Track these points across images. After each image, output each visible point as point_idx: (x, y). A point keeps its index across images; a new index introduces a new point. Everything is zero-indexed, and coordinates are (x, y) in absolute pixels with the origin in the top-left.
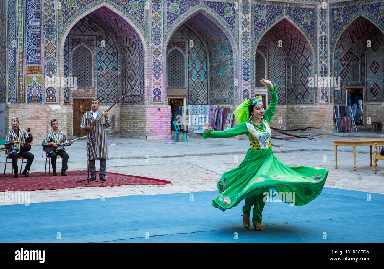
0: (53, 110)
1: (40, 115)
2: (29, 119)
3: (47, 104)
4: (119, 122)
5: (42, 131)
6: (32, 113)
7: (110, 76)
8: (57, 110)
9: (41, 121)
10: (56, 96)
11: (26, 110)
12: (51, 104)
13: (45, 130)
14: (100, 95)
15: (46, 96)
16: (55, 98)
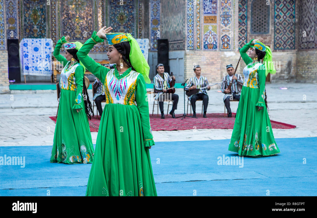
0: (227, 56)
1: (215, 61)
2: (205, 65)
3: (222, 51)
4: (296, 67)
5: (217, 76)
6: (208, 59)
7: (287, 24)
8: (231, 56)
9: (216, 66)
10: (230, 43)
11: (202, 56)
12: (226, 51)
13: (219, 75)
14: (277, 41)
15: (221, 44)
16: (230, 45)
